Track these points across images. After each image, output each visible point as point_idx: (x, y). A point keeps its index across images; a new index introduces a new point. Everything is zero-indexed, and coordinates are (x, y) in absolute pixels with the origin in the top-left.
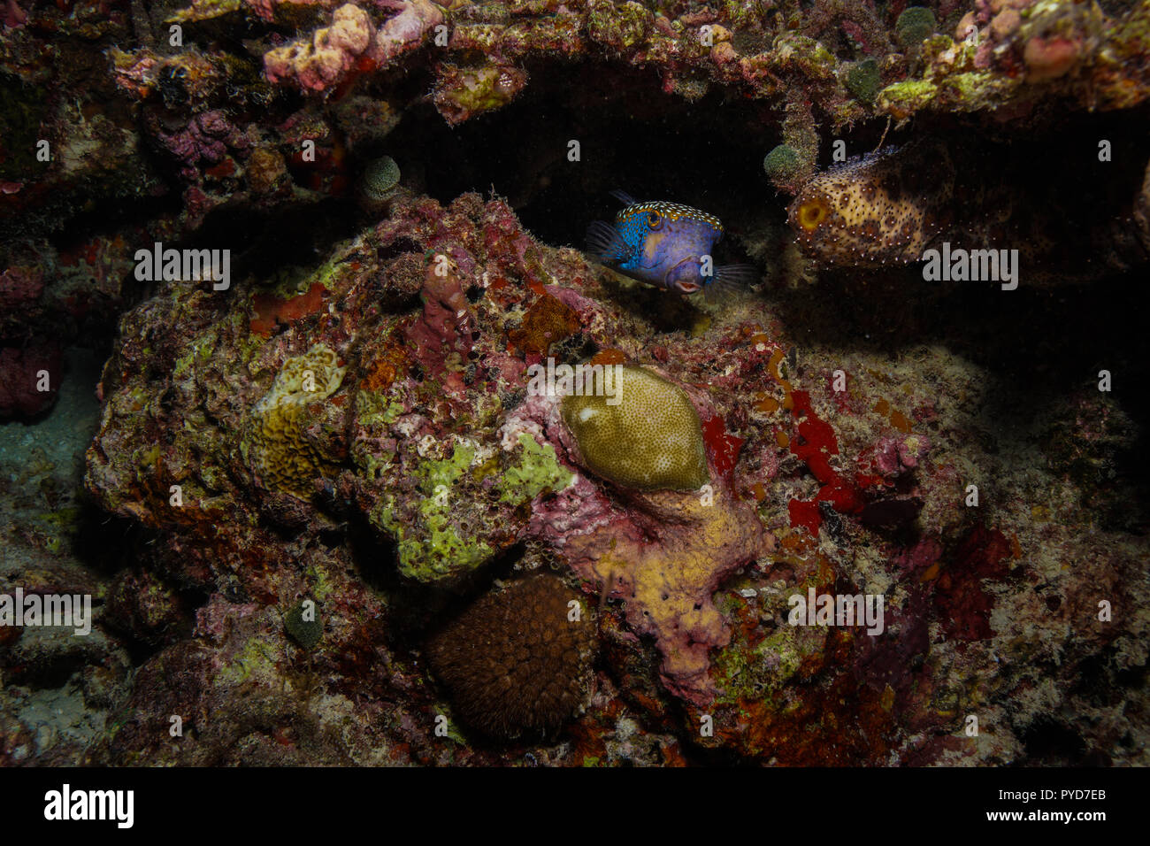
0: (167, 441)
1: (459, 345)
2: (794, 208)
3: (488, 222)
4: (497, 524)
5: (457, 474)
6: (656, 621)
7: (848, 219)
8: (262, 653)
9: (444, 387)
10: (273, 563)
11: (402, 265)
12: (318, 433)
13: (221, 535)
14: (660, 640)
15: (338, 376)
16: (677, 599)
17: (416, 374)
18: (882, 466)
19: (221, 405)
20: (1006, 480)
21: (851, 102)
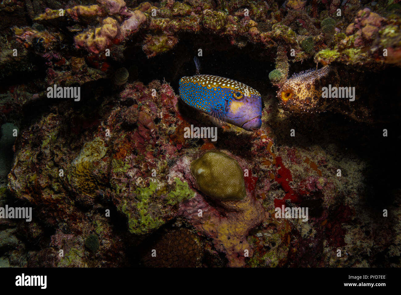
0: (39, 172)
1: (151, 141)
2: (280, 92)
3: (162, 92)
4: (166, 212)
5: (151, 193)
6: (225, 248)
7: (300, 97)
8: (76, 253)
9: (145, 158)
10: (80, 219)
11: (130, 112)
12: (97, 174)
13: (60, 208)
14: (227, 255)
15: (105, 150)
16: (233, 239)
17: (135, 153)
18: (309, 188)
19: (60, 160)
20: (350, 187)
21: (302, 52)
